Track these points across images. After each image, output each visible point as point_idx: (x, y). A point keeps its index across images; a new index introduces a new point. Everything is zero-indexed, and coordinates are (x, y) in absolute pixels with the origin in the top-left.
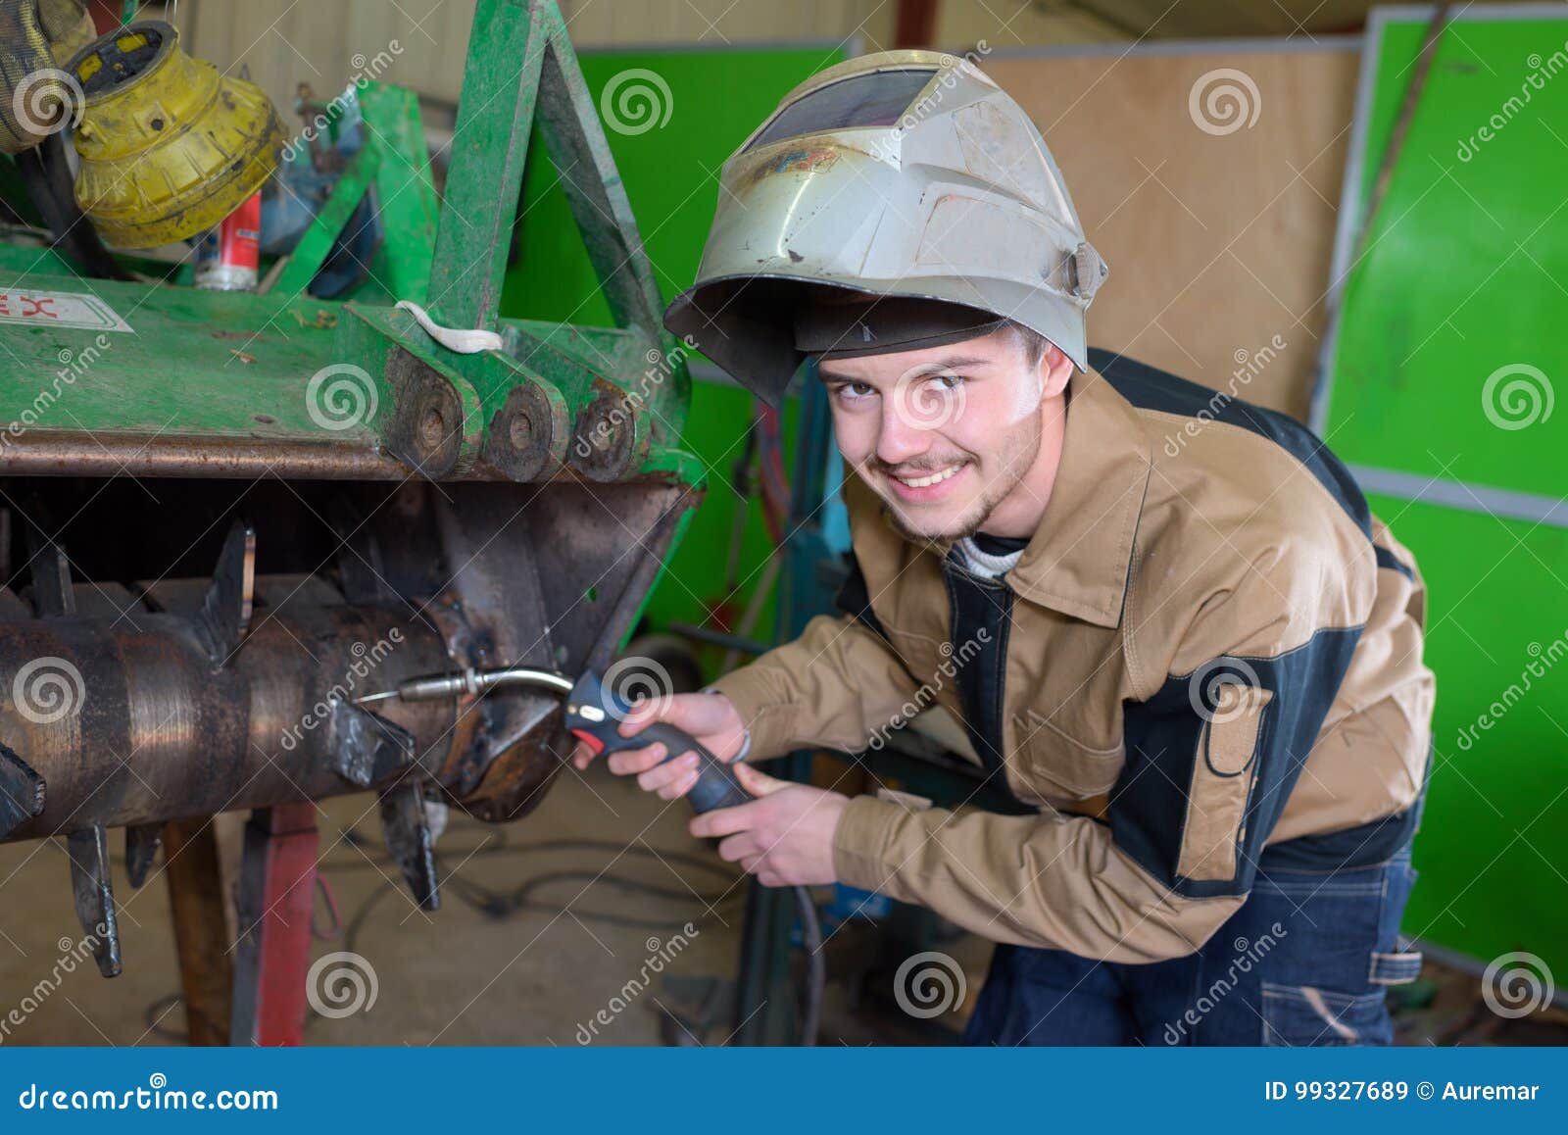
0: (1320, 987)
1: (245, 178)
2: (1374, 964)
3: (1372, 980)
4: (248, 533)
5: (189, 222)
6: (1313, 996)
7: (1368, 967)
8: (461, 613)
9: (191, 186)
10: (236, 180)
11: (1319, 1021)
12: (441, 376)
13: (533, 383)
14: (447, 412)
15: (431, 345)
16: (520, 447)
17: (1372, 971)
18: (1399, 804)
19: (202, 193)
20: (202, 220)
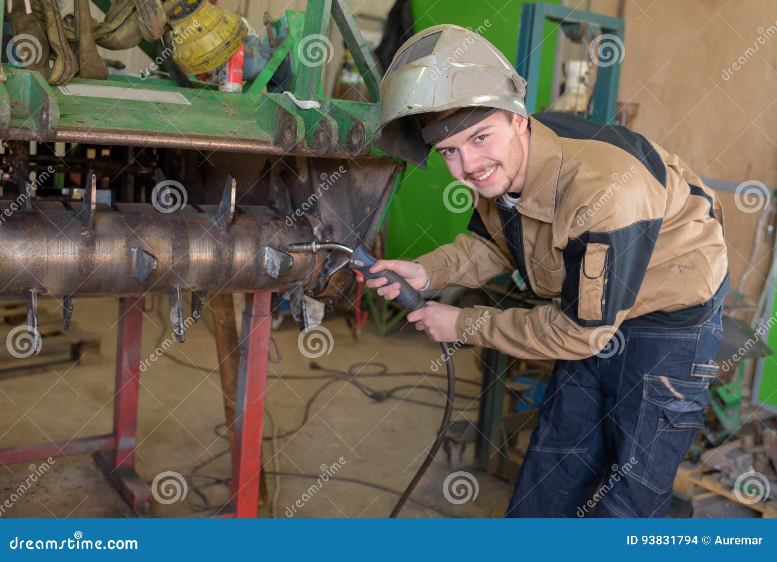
0: (668, 376)
1: (231, 48)
2: (693, 368)
3: (692, 375)
4: (233, 180)
5: (211, 64)
6: (665, 380)
7: (691, 369)
8: (320, 219)
9: (211, 51)
10: (227, 49)
11: (667, 389)
12: (292, 115)
13: (326, 118)
14: (293, 127)
15: (296, 108)
16: (322, 142)
17: (692, 371)
18: (703, 299)
19: (215, 54)
20: (216, 63)
